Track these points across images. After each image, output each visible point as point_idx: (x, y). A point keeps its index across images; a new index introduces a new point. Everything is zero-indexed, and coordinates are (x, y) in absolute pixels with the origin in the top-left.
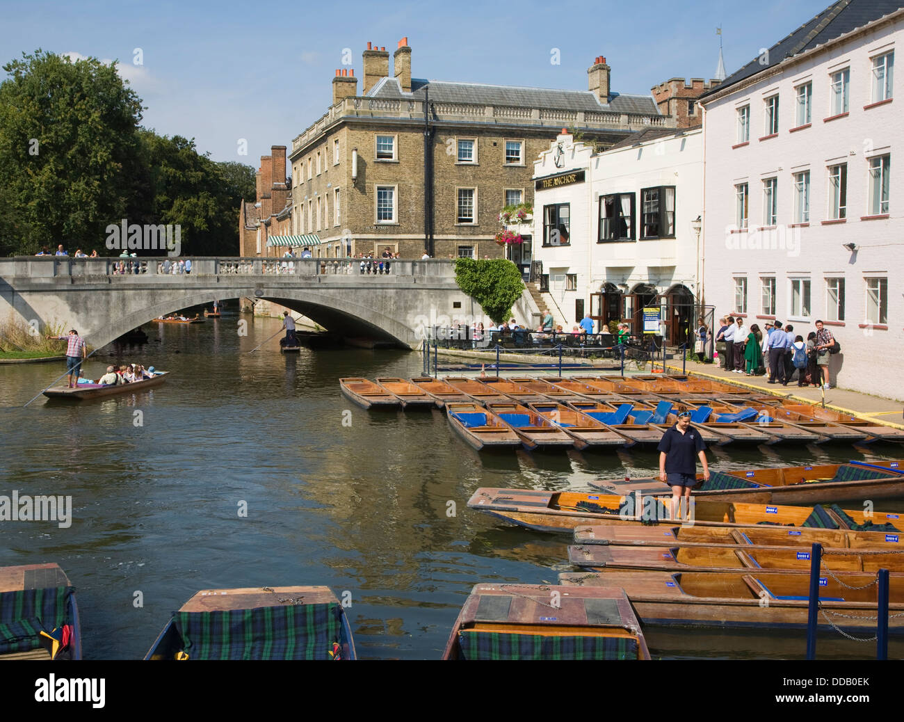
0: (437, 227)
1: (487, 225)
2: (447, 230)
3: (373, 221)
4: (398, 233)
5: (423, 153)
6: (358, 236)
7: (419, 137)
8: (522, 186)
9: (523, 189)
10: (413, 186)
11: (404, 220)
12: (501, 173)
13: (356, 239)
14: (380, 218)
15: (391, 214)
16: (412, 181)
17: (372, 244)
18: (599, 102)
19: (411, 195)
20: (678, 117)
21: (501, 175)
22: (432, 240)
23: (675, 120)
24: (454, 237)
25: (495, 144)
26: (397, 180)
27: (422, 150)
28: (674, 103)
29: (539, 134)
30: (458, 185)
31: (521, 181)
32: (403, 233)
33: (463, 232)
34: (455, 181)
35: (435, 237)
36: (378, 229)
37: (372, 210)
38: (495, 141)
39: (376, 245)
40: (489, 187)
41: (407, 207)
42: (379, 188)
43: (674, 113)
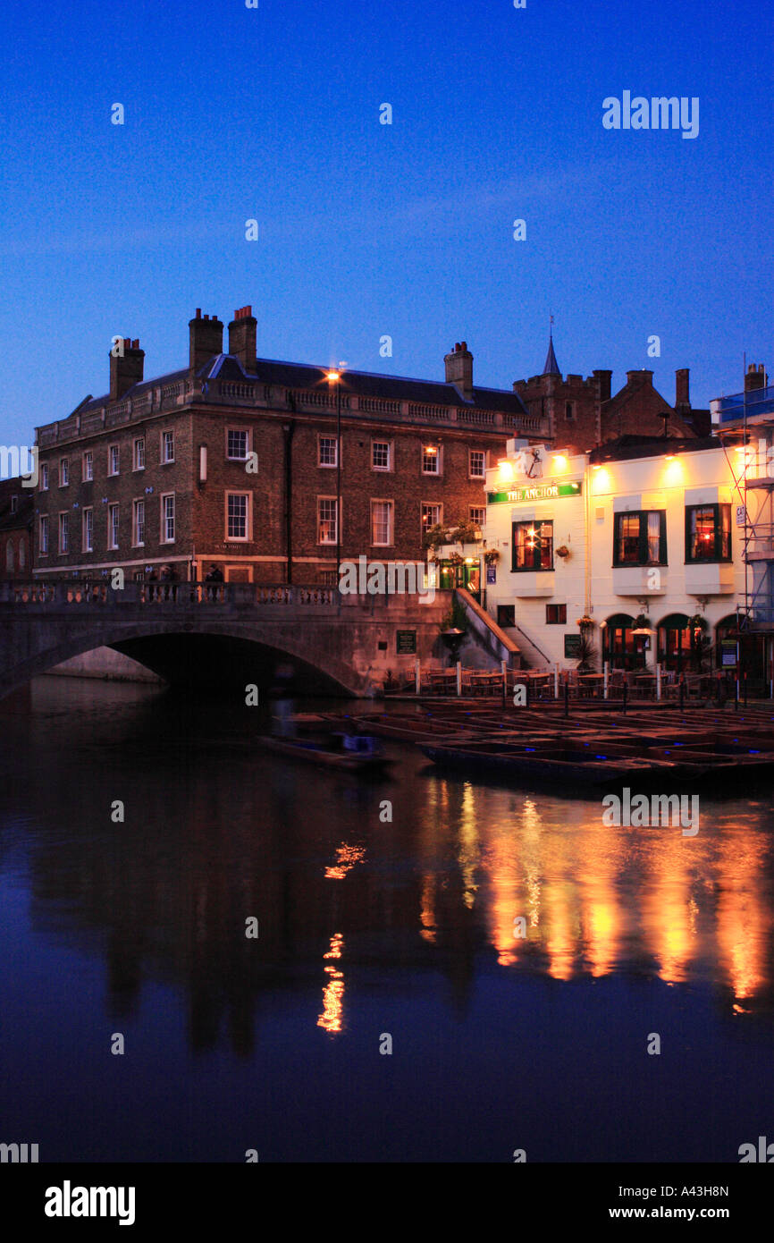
0: (296, 547)
1: (352, 545)
2: (308, 551)
3: (223, 538)
4: (253, 554)
5: (282, 453)
6: (205, 557)
7: (277, 431)
8: (391, 498)
9: (392, 501)
10: (270, 494)
11: (259, 537)
12: (368, 480)
13: (203, 561)
14: (230, 535)
15: (243, 530)
16: (268, 487)
17: (223, 567)
18: (463, 398)
19: (267, 505)
20: (555, 420)
21: (368, 484)
22: (290, 562)
23: (552, 423)
24: (316, 560)
25: (361, 444)
26: (251, 487)
27: (280, 448)
28: (550, 404)
29: (410, 435)
30: (322, 493)
31: (390, 491)
32: (260, 554)
33: (325, 555)
34: (317, 489)
35: (295, 560)
36: (230, 549)
37: (223, 524)
38: (362, 441)
39: (227, 568)
40: (355, 498)
41: (263, 520)
42: (230, 497)
43: (551, 414)
